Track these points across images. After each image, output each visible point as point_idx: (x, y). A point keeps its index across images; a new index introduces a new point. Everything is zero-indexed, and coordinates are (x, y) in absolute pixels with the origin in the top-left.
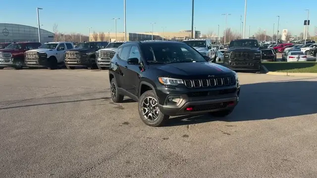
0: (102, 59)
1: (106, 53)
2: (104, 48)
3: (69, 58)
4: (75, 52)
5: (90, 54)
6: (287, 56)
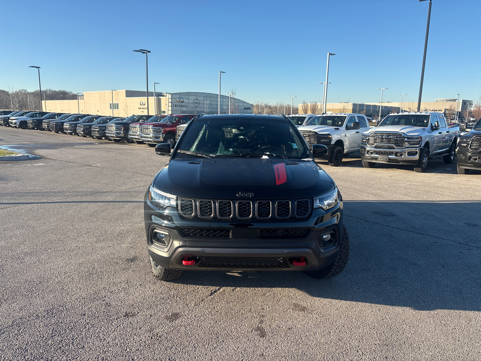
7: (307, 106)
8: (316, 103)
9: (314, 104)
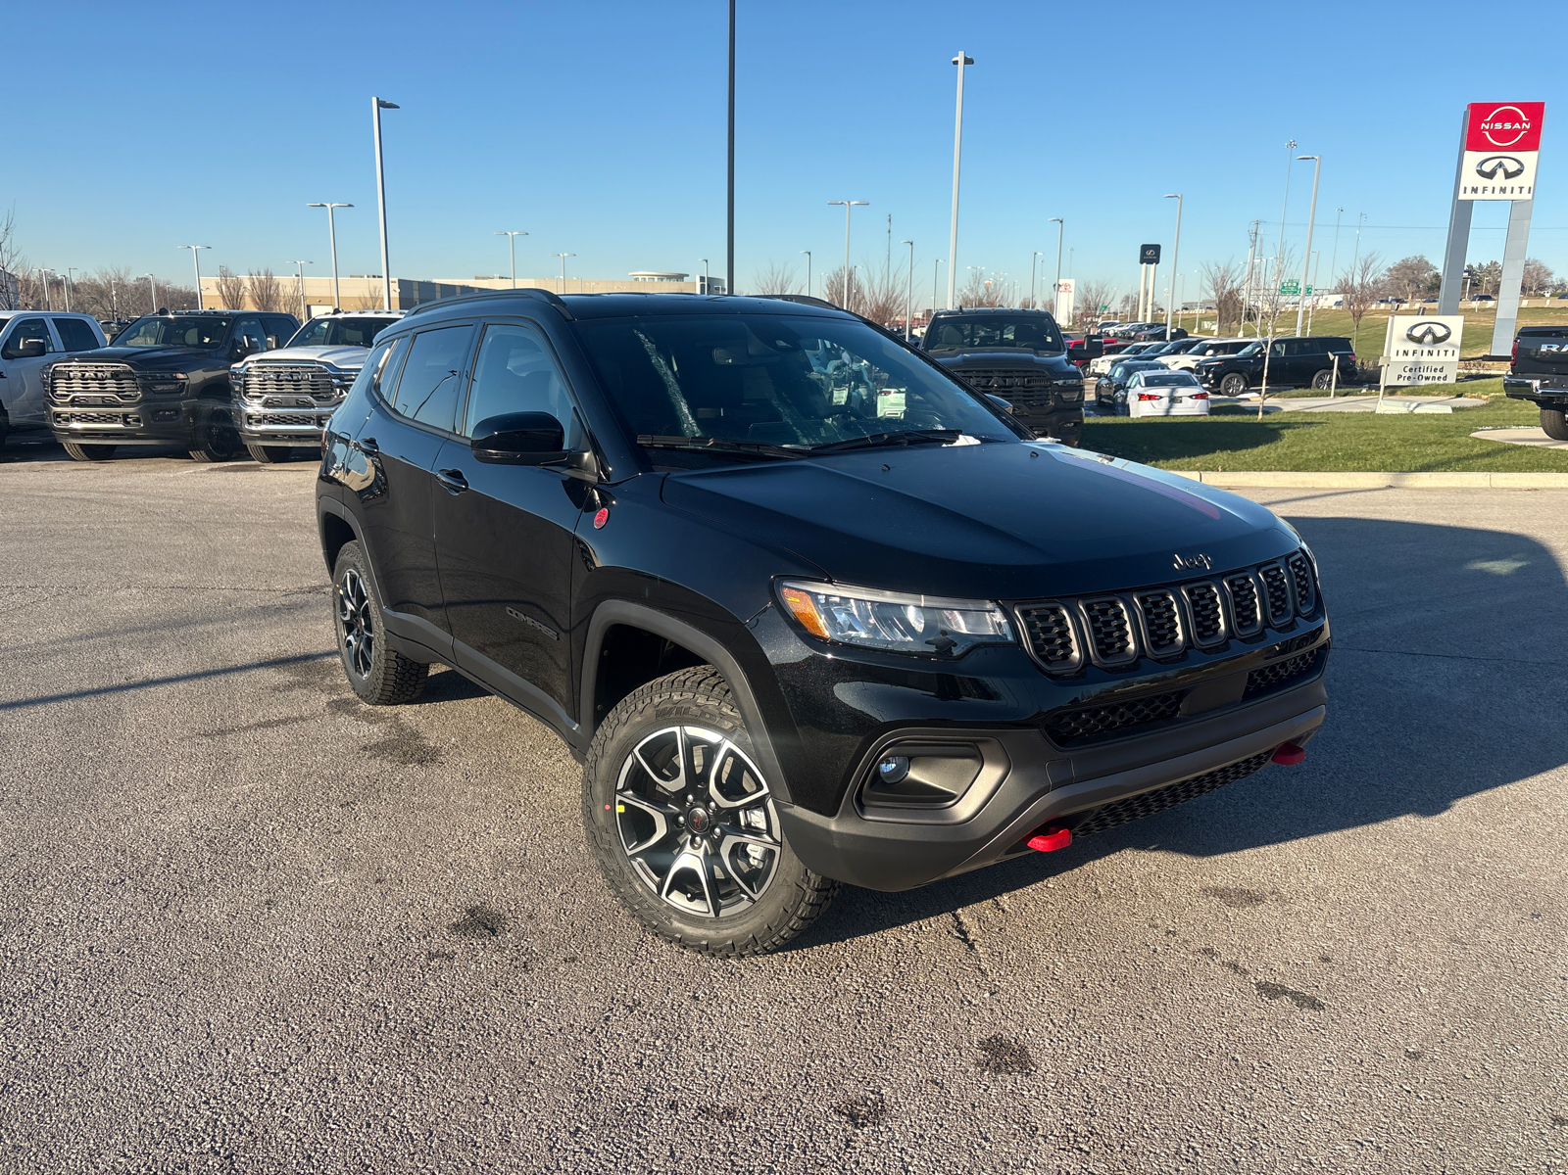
0: (266, 404)
1: (289, 376)
2: (279, 346)
3: (73, 403)
4: (108, 368)
5: (197, 376)
6: (1127, 392)
7: (239, 284)
8: (271, 275)
9: (263, 277)
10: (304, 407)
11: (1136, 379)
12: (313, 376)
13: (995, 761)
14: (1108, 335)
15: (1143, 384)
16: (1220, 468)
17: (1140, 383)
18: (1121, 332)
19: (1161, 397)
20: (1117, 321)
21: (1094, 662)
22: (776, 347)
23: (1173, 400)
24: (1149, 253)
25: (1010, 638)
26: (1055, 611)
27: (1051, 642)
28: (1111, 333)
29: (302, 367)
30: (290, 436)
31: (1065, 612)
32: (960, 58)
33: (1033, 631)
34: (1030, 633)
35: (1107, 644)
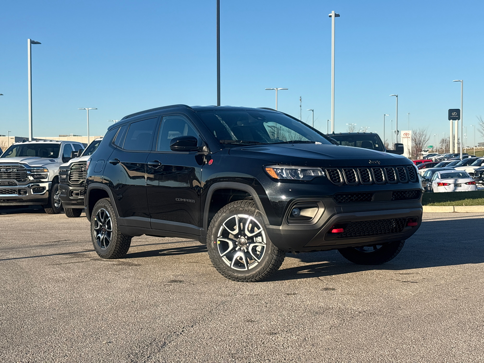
1: (6, 170)
6: (432, 182)
10: (13, 185)
11: (436, 175)
12: (17, 170)
13: (322, 207)
14: (432, 161)
15: (440, 177)
16: (464, 205)
17: (438, 177)
18: (439, 159)
19: (450, 184)
20: (438, 153)
21: (347, 183)
22: (258, 119)
23: (456, 185)
24: (454, 114)
25: (324, 176)
26: (336, 170)
27: (335, 177)
28: (433, 159)
29: (12, 166)
30: (4, 200)
31: (338, 170)
32: (333, 14)
33: (330, 174)
34: (329, 175)
35: (350, 179)
